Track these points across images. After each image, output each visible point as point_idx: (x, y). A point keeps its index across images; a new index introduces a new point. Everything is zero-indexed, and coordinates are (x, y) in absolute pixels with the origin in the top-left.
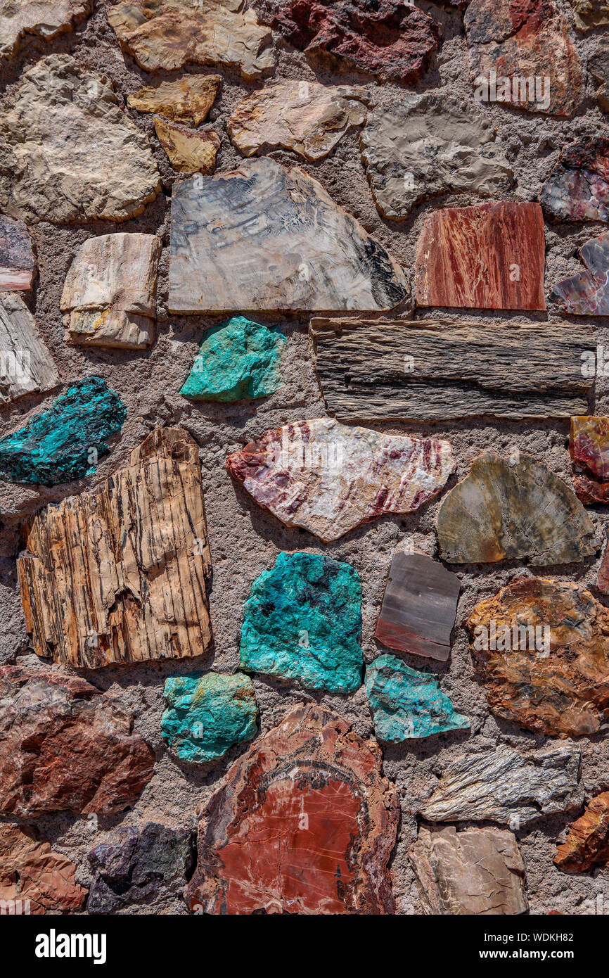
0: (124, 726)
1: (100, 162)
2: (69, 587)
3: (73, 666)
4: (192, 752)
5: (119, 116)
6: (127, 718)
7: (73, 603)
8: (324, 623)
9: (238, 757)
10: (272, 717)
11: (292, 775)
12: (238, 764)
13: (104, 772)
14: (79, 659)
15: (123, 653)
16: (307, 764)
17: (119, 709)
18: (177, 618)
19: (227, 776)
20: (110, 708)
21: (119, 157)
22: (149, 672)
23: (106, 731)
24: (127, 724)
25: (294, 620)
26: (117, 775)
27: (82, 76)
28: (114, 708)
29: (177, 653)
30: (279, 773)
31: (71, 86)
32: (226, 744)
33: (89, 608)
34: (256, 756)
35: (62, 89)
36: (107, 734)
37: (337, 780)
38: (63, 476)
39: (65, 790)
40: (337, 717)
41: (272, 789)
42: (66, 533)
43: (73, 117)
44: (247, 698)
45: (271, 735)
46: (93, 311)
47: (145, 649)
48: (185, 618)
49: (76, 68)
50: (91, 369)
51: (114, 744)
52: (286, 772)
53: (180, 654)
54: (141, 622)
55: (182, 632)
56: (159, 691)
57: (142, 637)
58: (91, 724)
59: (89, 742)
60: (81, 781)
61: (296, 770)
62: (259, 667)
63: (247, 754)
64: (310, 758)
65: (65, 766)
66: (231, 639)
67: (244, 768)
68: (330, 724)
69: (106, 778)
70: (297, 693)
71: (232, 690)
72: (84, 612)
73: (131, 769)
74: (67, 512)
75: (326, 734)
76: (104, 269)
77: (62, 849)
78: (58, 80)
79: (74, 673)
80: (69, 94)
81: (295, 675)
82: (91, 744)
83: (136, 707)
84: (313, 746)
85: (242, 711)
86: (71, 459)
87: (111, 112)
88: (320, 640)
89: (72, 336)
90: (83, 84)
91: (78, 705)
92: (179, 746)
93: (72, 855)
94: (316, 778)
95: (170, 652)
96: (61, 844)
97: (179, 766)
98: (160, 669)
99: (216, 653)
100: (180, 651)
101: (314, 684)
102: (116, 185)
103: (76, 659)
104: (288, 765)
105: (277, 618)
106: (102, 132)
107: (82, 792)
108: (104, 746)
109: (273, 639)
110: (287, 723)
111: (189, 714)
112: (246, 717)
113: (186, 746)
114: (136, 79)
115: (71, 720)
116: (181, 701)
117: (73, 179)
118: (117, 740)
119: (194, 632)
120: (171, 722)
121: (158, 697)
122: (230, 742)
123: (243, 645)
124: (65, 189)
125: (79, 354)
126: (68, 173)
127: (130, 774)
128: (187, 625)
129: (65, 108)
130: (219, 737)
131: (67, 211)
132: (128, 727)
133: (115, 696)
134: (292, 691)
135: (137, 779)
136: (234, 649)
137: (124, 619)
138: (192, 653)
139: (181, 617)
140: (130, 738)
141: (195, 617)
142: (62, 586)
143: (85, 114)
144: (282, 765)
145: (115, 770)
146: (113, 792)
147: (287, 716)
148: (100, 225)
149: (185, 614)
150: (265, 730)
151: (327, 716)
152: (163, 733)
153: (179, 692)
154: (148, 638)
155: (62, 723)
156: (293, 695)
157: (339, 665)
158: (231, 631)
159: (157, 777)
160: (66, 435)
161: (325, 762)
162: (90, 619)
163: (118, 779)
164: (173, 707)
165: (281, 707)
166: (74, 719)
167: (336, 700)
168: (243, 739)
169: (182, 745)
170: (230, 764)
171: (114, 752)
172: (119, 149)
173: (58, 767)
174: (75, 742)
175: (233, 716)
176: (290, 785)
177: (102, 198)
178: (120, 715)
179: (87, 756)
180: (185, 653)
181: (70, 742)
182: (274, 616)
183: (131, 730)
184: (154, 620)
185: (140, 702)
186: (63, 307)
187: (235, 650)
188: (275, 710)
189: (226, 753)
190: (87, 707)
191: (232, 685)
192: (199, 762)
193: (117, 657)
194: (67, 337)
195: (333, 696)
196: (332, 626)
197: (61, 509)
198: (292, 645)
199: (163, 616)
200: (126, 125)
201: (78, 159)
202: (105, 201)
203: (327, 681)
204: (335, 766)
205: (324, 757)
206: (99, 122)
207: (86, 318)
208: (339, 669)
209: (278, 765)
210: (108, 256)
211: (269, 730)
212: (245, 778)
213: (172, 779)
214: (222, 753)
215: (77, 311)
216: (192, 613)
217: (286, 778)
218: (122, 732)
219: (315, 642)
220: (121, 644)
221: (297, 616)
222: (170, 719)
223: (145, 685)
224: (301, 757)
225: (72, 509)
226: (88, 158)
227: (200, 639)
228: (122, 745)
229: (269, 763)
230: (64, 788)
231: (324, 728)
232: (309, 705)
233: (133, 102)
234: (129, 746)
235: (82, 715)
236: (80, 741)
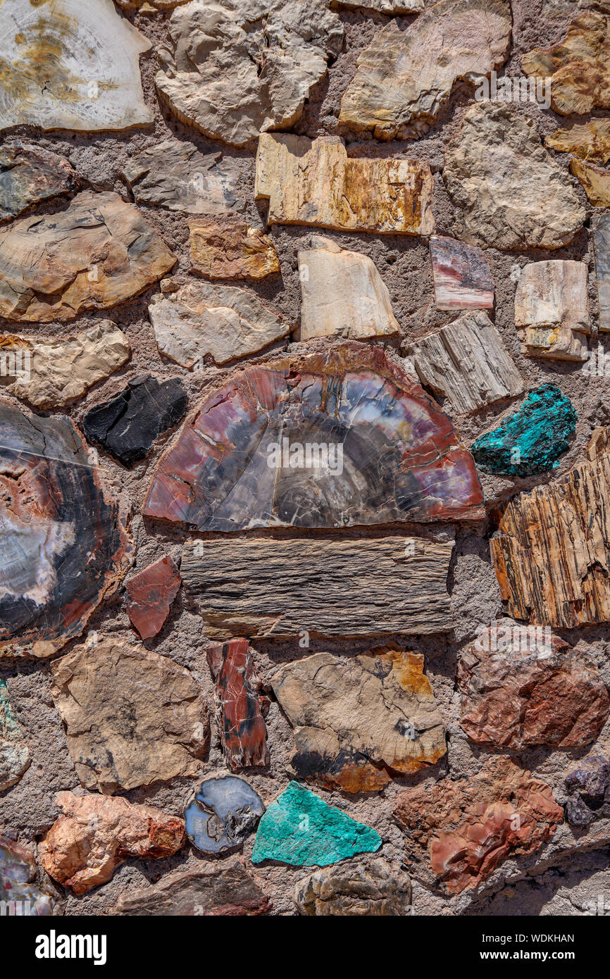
0: (595, 674)
1: (533, 196)
2: (546, 561)
3: (552, 627)
5: (544, 155)
6: (596, 668)
7: (551, 575)
13: (580, 712)
14: (559, 620)
15: (594, 615)
17: (589, 661)
20: (582, 660)
21: (549, 192)
23: (583, 679)
26: (589, 714)
27: (512, 119)
28: (586, 660)
31: (503, 128)
33: (565, 578)
35: (497, 130)
36: (584, 681)
38: (537, 469)
39: (551, 727)
42: (541, 515)
43: (507, 156)
46: (545, 328)
49: (508, 113)
50: (545, 378)
51: (589, 689)
54: (607, 589)
57: (609, 601)
58: (570, 673)
59: (571, 688)
60: (563, 720)
65: (551, 708)
72: (561, 582)
73: (598, 709)
74: (539, 499)
76: (548, 292)
77: (540, 776)
78: (492, 122)
80: (501, 134)
82: (573, 689)
86: (543, 454)
87: (536, 152)
89: (528, 349)
90: (513, 126)
91: (561, 658)
93: (549, 780)
96: (540, 771)
102: (552, 217)
103: (556, 620)
106: (531, 169)
114: (552, 122)
115: (557, 670)
117: (514, 210)
118: (591, 685)
124: (509, 220)
125: (534, 365)
126: (510, 206)
127: (597, 714)
129: (499, 147)
131: (512, 240)
132: (598, 675)
133: (584, 650)
135: (601, 718)
137: (594, 587)
140: (599, 684)
142: (540, 560)
143: (516, 153)
145: (588, 710)
146: (586, 729)
148: (537, 253)
155: (551, 673)
160: (538, 434)
162: (566, 587)
163: (590, 717)
166: (559, 669)
171: (589, 695)
172: (547, 185)
173: (545, 709)
174: (561, 688)
177: (541, 229)
179: (569, 699)
181: (556, 688)
185: (603, 654)
186: (518, 324)
190: (566, 659)
193: (589, 618)
194: (524, 350)
197: (533, 496)
200: (549, 164)
201: (515, 193)
202: (543, 232)
206: (527, 160)
207: (542, 334)
210: (550, 280)
215: (533, 328)
218: (593, 679)
220: (593, 607)
225: (544, 496)
226: (523, 192)
228: (594, 689)
233: (551, 142)
234: (599, 690)
235: (564, 666)
236: (565, 687)
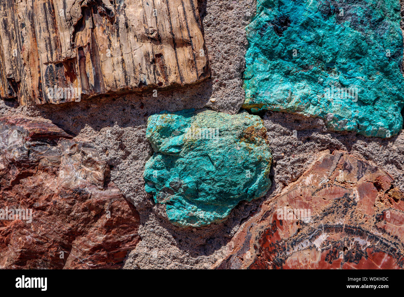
0: (96, 176)
3: (34, 103)
4: (186, 211)
6: (100, 167)
7: (33, 26)
8: (359, 40)
9: (246, 219)
10: (289, 169)
11: (318, 243)
12: (247, 229)
13: (73, 234)
14: (41, 93)
15: (92, 82)
16: (338, 228)
17: (90, 155)
18: (162, 33)
19: (232, 243)
20: (79, 154)
22: (128, 110)
23: (73, 183)
24: (100, 174)
25: (318, 37)
26: (89, 239)
28: (84, 154)
29: (161, 79)
30: (301, 240)
32: (231, 201)
33: (51, 30)
34: (270, 218)
36: (74, 186)
37: (378, 251)
40: (376, 169)
41: (291, 261)
44: (258, 139)
45: (289, 192)
47: (119, 73)
48: (171, 33)
51: (84, 199)
52: (310, 240)
53: (167, 80)
54: (114, 40)
55: (168, 52)
56: (140, 132)
57: (115, 59)
58: (55, 174)
59: (51, 196)
60: (46, 245)
61: (323, 237)
62: (272, 100)
63: (258, 216)
64: (343, 222)
66: (232, 68)
67: (255, 234)
68: (367, 176)
69: (76, 242)
70: (322, 136)
71: (237, 128)
72: (45, 34)
73: (108, 232)
75: (362, 190)
79: (37, 112)
81: (319, 112)
82: (54, 199)
83: (112, 154)
84: (346, 205)
85: (253, 155)
88: (353, 65)
91: (37, 149)
92: (167, 203)
94: (350, 248)
95: (152, 76)
97: (169, 230)
98: (142, 106)
99: (214, 86)
100: (166, 77)
101: (345, 124)
103: (37, 93)
104: (313, 230)
105: (294, 36)
107: (49, 259)
108: (70, 201)
109: (288, 65)
110: (311, 176)
111: (179, 160)
112: (258, 164)
113: (177, 204)
115: (28, 168)
116: (167, 143)
118: (87, 194)
119: (184, 54)
120: (156, 173)
121: (140, 141)
122: (236, 199)
123: (247, 75)
127: (106, 238)
128: (175, 43)
130: (221, 192)
132: (102, 178)
133: (86, 140)
134: (314, 135)
135: (117, 245)
136: (237, 81)
137: (93, 39)
138: (182, 79)
139: (166, 32)
140: (104, 192)
141: (185, 34)
142: (23, 9)
144: (305, 230)
145: (87, 233)
146: (86, 261)
147: (310, 167)
149: (171, 28)
150: (281, 185)
151: (363, 167)
152: (146, 187)
153: (166, 132)
154: (123, 61)
155: (18, 172)
156: (316, 140)
157: (378, 98)
158: (231, 58)
159: (142, 243)
161: (362, 226)
162: (52, 42)
163: (91, 244)
164: (159, 153)
165: (302, 156)
166: (33, 166)
167: (372, 146)
168: (253, 195)
169: (171, 203)
170: (235, 229)
171: (84, 210)
174: (35, 196)
175: (240, 162)
176: (315, 257)
178: (90, 162)
179: (51, 213)
180: (172, 78)
181: (28, 196)
182: (290, 33)
183: (106, 182)
184: (131, 36)
185: (116, 147)
187: (239, 82)
188: (293, 159)
189: (230, 214)
190: (50, 152)
191: (236, 123)
192: (195, 225)
193: (85, 87)
195: (369, 141)
196: (370, 45)
198: (315, 72)
199: (143, 30)
203: (362, 120)
204: (376, 233)
205: (360, 221)
208: (378, 103)
209: (299, 231)
211: (285, 185)
212: (255, 247)
213: (160, 247)
214: (226, 214)
216: (181, 28)
217: (310, 248)
218: (93, 184)
219: (346, 66)
220: (90, 69)
221: (321, 32)
222: (154, 168)
223: (124, 125)
224: (331, 220)
227: (192, 63)
228: (93, 200)
229: (287, 228)
230: (26, 253)
231: (360, 182)
232: (337, 152)
234: (103, 203)
235: (43, 162)
236: (41, 194)
